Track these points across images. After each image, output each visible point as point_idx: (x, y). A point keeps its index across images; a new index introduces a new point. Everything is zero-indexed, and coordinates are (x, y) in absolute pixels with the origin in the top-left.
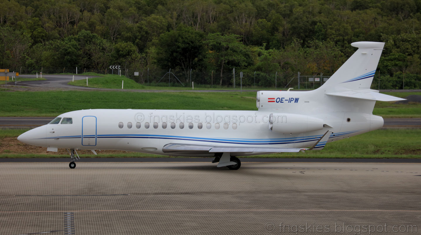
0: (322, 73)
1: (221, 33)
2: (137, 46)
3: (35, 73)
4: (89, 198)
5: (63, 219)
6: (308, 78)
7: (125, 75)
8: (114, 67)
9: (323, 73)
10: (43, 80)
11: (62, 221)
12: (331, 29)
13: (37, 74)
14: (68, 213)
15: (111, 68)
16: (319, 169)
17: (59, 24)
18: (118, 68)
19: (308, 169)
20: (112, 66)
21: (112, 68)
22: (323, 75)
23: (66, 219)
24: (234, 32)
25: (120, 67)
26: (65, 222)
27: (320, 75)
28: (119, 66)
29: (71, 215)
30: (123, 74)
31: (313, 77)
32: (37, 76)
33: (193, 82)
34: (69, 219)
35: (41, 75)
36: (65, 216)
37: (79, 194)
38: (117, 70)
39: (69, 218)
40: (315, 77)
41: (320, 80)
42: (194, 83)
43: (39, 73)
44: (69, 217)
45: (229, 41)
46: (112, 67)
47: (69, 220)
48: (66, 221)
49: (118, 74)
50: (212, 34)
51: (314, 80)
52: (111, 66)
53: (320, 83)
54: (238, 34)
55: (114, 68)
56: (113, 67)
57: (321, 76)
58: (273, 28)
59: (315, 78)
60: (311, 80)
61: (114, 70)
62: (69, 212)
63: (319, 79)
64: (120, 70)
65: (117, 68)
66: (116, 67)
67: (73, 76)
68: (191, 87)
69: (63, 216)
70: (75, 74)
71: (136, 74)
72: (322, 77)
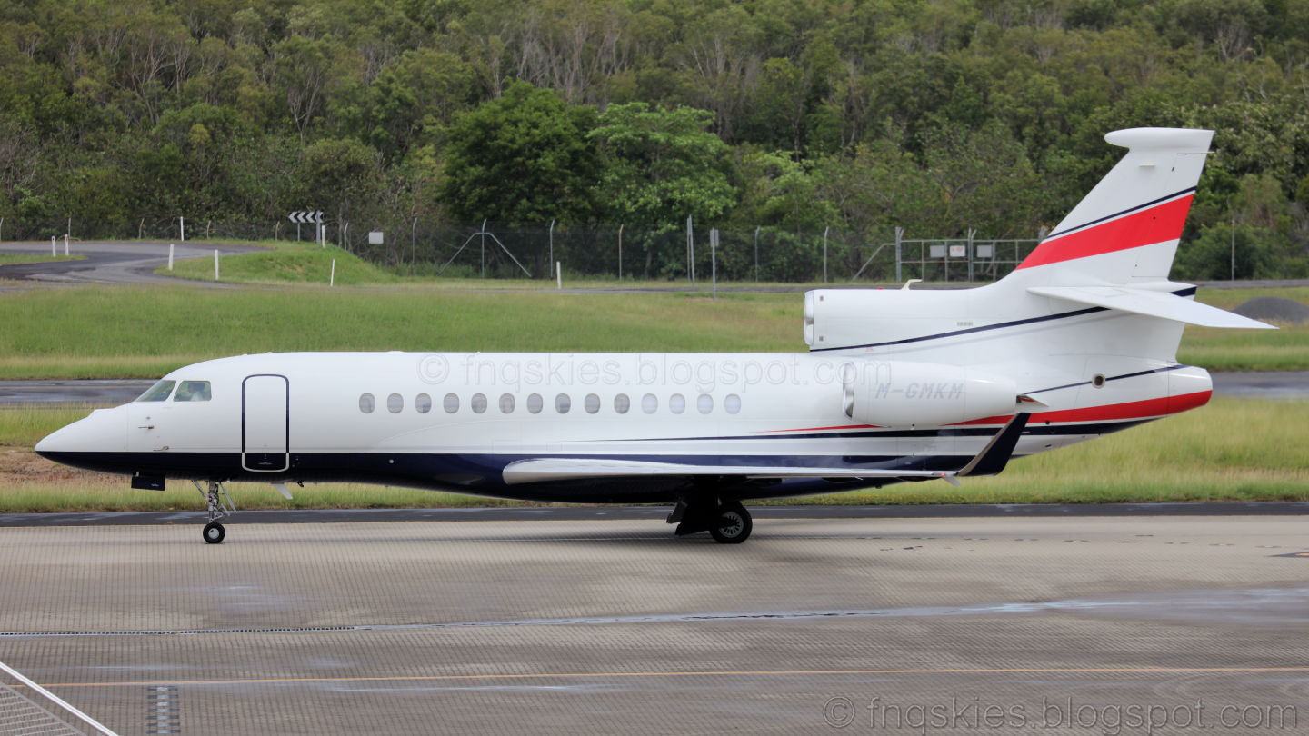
0: (973, 231)
1: (647, 104)
2: (375, 146)
3: (47, 238)
4: (226, 639)
5: (145, 710)
6: (927, 247)
7: (340, 243)
8: (304, 217)
9: (975, 231)
10: (74, 262)
11: (142, 714)
12: (1001, 89)
13: (54, 242)
14: (160, 689)
15: (294, 220)
16: (967, 537)
17: (123, 78)
18: (315, 220)
19: (932, 537)
20: (298, 214)
21: (298, 220)
22: (976, 237)
23: (153, 707)
24: (691, 100)
25: (321, 217)
26: (150, 718)
27: (967, 238)
28: (320, 213)
29: (171, 696)
30: (333, 238)
31: (943, 243)
32: (53, 245)
33: (558, 264)
34: (164, 707)
35: (67, 243)
36: (150, 697)
37: (194, 627)
38: (314, 225)
39: (165, 704)
40: (950, 244)
41: (967, 252)
42: (561, 264)
43: (60, 237)
44: (163, 701)
45: (675, 128)
46: (296, 217)
47: (164, 710)
48: (152, 714)
49: (315, 238)
50: (620, 107)
51: (948, 251)
52: (294, 213)
53: (967, 264)
54: (702, 108)
55: (303, 221)
56: (300, 217)
57: (968, 240)
58: (815, 88)
59: (951, 248)
60: (937, 252)
61: (302, 225)
62: (162, 686)
63: (963, 248)
64: (323, 227)
65: (311, 221)
66: (309, 217)
67: (172, 246)
68: (552, 279)
69: (146, 700)
70: (177, 241)
71: (376, 238)
72: (974, 243)
